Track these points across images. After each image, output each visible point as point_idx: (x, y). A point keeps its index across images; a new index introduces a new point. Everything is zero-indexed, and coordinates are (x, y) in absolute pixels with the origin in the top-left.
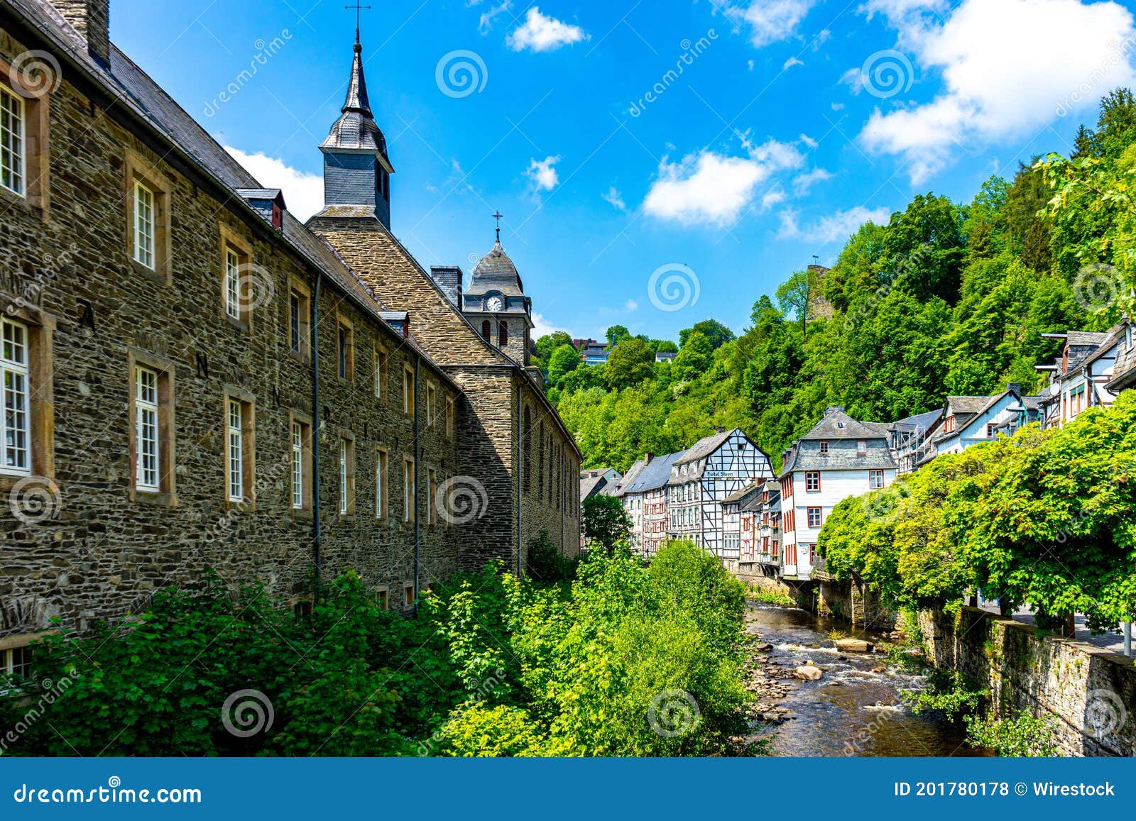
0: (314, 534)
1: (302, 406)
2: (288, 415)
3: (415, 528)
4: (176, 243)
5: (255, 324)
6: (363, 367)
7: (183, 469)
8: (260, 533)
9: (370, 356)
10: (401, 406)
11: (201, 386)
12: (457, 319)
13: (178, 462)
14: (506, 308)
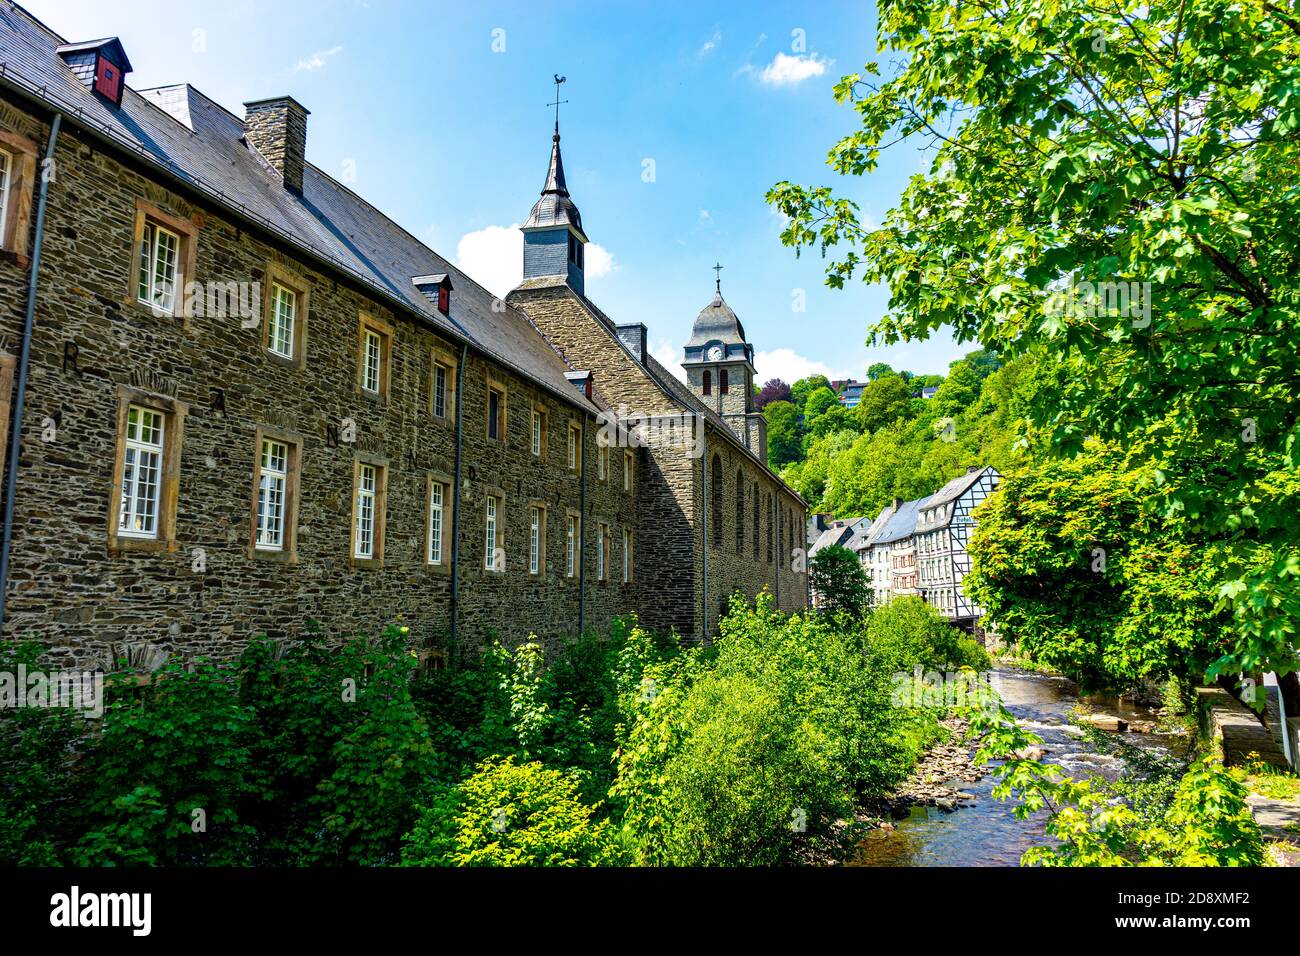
0: (451, 589)
1: (443, 467)
2: (425, 476)
3: (581, 584)
4: (313, 333)
5: (393, 395)
6: (516, 426)
7: (305, 529)
8: (388, 588)
9: (527, 416)
10: (564, 462)
11: (330, 454)
12: (640, 374)
13: (301, 523)
14: (726, 356)
